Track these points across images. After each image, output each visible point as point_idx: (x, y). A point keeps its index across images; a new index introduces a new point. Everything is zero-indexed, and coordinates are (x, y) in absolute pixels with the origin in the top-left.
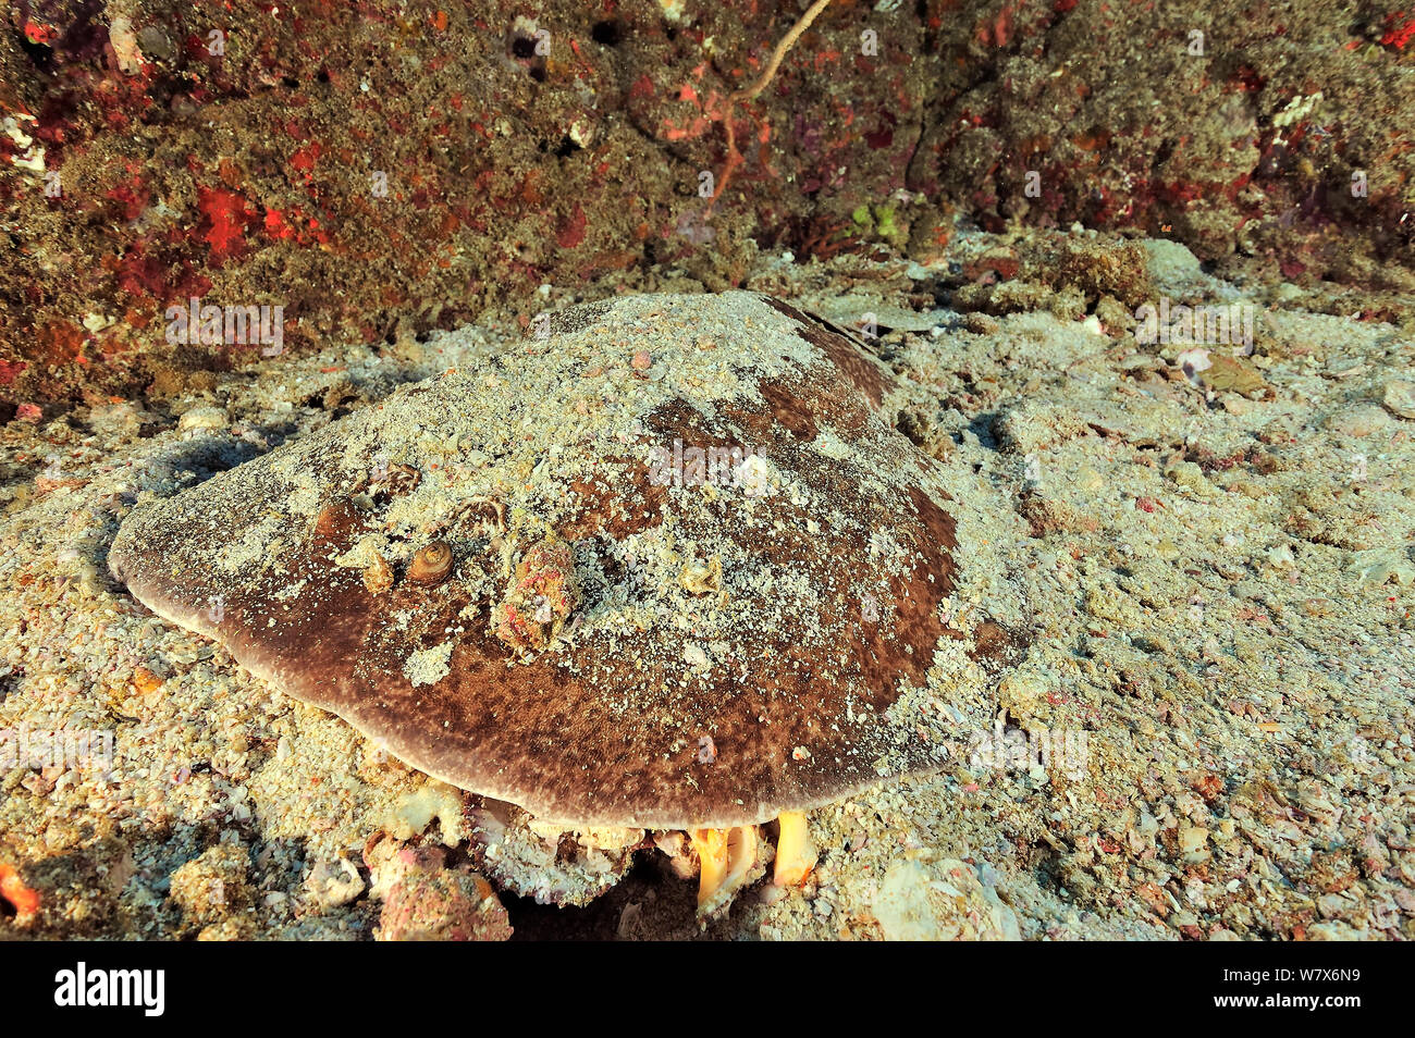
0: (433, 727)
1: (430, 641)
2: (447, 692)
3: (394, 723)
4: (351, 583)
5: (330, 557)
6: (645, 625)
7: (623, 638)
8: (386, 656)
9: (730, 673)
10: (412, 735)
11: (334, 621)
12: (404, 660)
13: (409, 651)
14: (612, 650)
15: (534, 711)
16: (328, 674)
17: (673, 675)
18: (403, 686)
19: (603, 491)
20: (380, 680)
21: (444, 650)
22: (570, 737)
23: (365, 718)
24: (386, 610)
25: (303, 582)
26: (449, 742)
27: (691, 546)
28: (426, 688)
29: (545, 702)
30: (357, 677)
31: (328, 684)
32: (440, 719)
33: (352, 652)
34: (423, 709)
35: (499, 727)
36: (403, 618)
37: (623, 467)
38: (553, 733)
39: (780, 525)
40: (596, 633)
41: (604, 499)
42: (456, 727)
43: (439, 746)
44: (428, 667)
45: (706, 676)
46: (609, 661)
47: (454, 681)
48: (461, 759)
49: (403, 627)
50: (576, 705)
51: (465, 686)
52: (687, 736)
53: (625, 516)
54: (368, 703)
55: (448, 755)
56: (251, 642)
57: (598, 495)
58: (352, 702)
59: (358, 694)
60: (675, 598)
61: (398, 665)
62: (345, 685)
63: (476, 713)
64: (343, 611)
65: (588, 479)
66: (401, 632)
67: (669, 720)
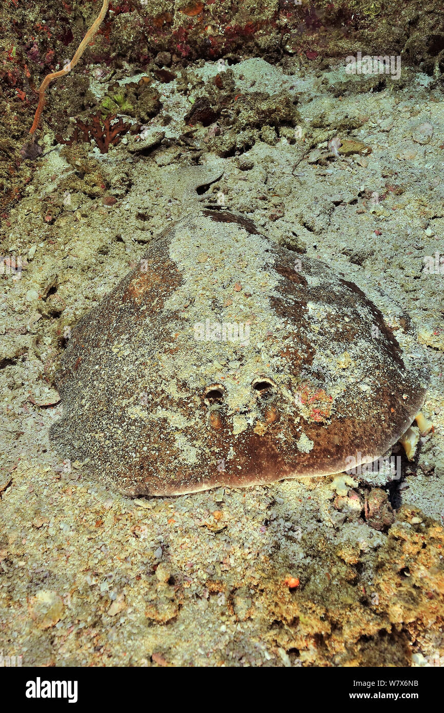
0: (326, 460)
1: (297, 436)
2: (319, 448)
3: (313, 467)
4: (248, 437)
5: (230, 433)
6: (344, 388)
7: (343, 397)
8: (290, 451)
9: (376, 387)
10: (322, 467)
11: (259, 453)
12: (296, 448)
13: (294, 444)
14: (345, 402)
15: (346, 435)
16: (278, 468)
17: (364, 398)
18: (304, 455)
19: (293, 351)
20: (296, 458)
21: (303, 437)
22: (361, 435)
23: (302, 472)
24: (273, 437)
25: (231, 448)
26: (334, 460)
27: (328, 352)
28: (312, 451)
29: (346, 430)
30: (288, 463)
31: (280, 471)
32: (325, 456)
33: (278, 457)
34: (317, 457)
35: (343, 447)
36: (281, 436)
37: (291, 338)
38: (357, 438)
39: (339, 326)
40: (336, 400)
41: (295, 353)
42: (332, 455)
43: (333, 464)
44: (305, 444)
45: (372, 392)
46: (348, 406)
47: (317, 444)
48: (342, 463)
49: (285, 439)
50: (353, 426)
51: (321, 443)
52: (382, 413)
53: (306, 356)
54: (299, 468)
55: (338, 465)
56: (240, 477)
57: (292, 353)
58: (293, 471)
59: (293, 467)
60: (343, 373)
61: (296, 450)
62: (286, 468)
63: (333, 448)
64: (258, 447)
65: (285, 350)
66: (285, 441)
67: (375, 412)
